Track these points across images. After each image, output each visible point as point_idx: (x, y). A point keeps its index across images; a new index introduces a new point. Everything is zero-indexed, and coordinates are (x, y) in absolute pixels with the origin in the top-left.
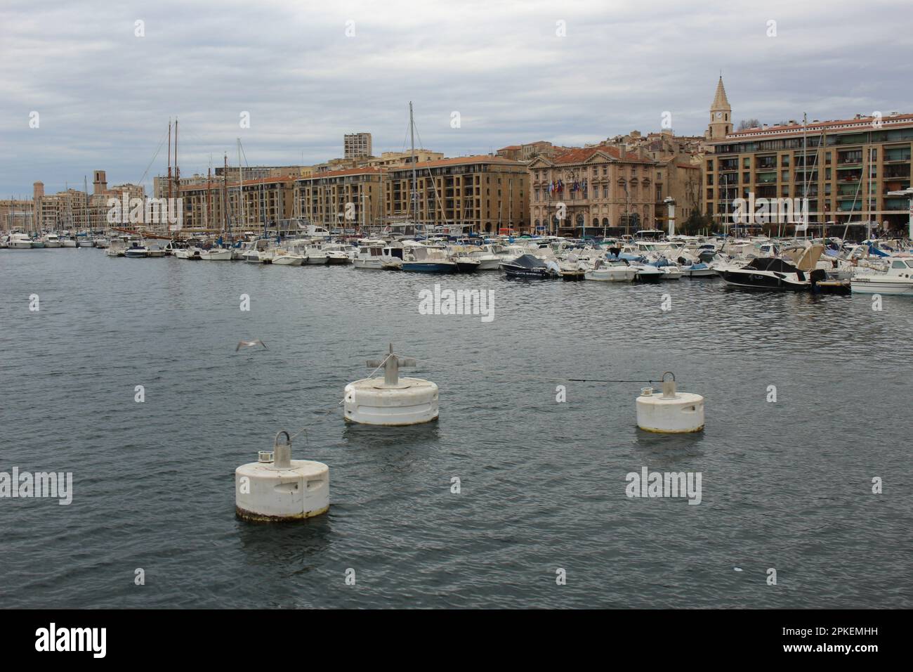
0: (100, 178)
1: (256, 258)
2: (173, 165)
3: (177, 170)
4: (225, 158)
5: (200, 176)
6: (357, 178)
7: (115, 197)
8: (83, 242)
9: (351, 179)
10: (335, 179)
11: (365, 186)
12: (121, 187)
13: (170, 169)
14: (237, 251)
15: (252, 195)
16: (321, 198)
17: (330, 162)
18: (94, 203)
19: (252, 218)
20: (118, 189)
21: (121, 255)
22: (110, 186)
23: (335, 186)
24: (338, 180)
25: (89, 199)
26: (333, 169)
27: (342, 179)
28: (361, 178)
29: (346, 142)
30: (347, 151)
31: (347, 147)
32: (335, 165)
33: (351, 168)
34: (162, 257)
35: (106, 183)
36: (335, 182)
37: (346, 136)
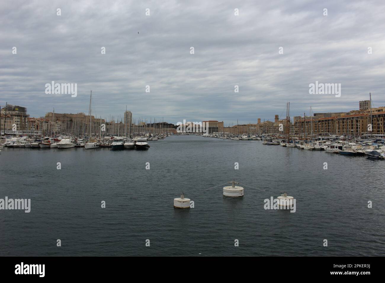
0: (277, 117)
1: (300, 147)
2: (288, 116)
3: (289, 117)
4: (305, 113)
5: (307, 116)
6: (358, 117)
7: (281, 123)
8: (263, 138)
9: (356, 118)
10: (350, 118)
11: (361, 120)
12: (283, 120)
13: (287, 117)
14: (296, 144)
15: (322, 123)
16: (345, 124)
17: (351, 112)
18: (274, 125)
19: (322, 131)
20: (282, 121)
21: (266, 144)
22: (279, 120)
23: (350, 120)
24: (351, 118)
25: (273, 123)
26: (351, 114)
27: (353, 118)
28: (359, 118)
29: (360, 104)
30: (360, 107)
31: (360, 106)
32: (352, 113)
33: (358, 114)
34: (277, 145)
35: (278, 119)
36: (350, 119)
37: (360, 102)
